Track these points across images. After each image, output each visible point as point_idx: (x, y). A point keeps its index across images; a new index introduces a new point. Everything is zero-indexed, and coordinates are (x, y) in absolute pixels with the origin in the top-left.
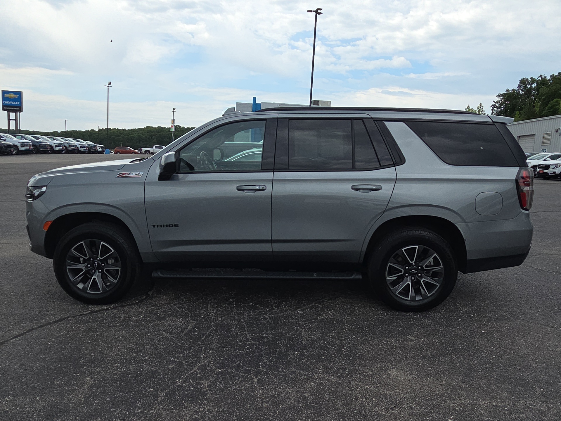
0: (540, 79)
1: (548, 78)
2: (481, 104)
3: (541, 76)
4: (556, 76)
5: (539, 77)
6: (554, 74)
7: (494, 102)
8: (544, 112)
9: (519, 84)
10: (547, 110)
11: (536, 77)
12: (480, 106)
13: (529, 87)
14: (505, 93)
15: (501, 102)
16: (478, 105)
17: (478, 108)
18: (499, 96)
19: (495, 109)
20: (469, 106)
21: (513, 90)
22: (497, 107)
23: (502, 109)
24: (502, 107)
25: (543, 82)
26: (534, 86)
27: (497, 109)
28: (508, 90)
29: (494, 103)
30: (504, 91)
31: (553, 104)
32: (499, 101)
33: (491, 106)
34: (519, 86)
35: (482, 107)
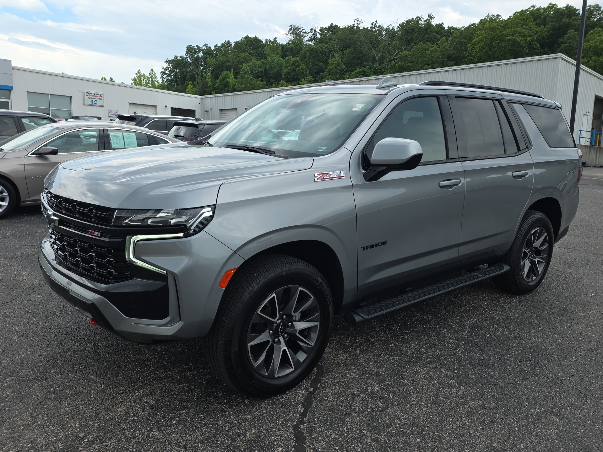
0: (205, 48)
1: (213, 48)
2: (152, 69)
3: (205, 45)
4: (219, 47)
5: (204, 46)
6: (217, 45)
7: (163, 68)
8: (216, 84)
9: (186, 51)
10: (219, 82)
11: (201, 46)
12: (152, 72)
13: (196, 55)
14: (174, 59)
15: (170, 69)
16: (150, 71)
17: (150, 74)
18: (167, 62)
19: (165, 76)
20: (139, 71)
21: (181, 57)
22: (166, 74)
23: (173, 77)
24: (172, 74)
25: (208, 52)
26: (201, 54)
27: (167, 76)
28: (176, 57)
29: (163, 70)
30: (172, 58)
31: (224, 76)
32: (168, 68)
33: (161, 73)
34: (186, 53)
35: (154, 73)
